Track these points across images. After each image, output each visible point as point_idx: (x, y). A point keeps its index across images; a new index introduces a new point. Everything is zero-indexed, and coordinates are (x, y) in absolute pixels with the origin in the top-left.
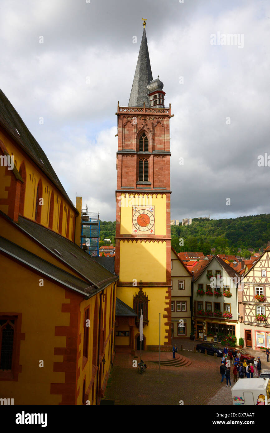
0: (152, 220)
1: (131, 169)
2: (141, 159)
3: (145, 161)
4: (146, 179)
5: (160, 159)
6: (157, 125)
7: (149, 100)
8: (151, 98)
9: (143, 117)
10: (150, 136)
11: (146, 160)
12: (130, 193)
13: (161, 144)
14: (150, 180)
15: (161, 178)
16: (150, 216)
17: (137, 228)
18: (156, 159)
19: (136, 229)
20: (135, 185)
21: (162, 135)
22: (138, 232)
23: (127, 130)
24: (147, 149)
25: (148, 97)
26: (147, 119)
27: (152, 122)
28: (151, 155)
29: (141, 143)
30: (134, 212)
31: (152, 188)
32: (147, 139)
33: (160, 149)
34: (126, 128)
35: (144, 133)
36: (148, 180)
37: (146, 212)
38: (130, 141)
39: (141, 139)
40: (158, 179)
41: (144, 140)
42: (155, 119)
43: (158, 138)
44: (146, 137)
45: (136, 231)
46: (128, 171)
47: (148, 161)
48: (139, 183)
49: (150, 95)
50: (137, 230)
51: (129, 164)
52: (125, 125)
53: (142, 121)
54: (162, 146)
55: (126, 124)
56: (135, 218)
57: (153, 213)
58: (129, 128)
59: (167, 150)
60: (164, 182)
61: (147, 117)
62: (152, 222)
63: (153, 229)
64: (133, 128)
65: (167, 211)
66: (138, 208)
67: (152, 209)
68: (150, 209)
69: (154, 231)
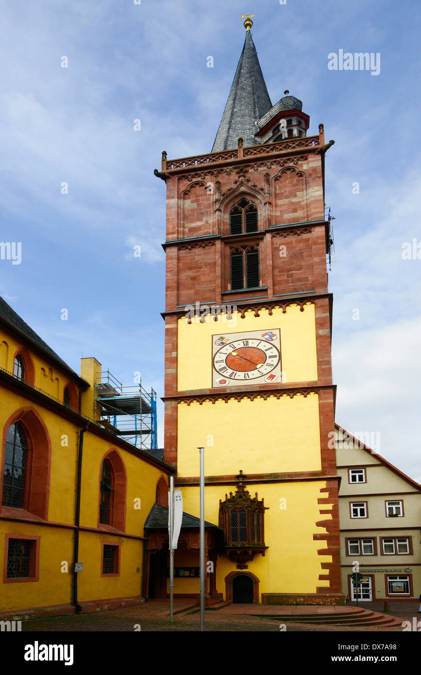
0: (274, 356)
2: (236, 249)
3: (248, 252)
4: (254, 283)
5: (292, 238)
6: (280, 177)
8: (267, 137)
9: (237, 168)
10: (260, 200)
11: (252, 247)
13: (295, 211)
15: (297, 273)
16: (266, 350)
17: (227, 375)
18: (279, 239)
19: (222, 378)
20: (218, 298)
21: (297, 193)
22: (231, 383)
23: (193, 202)
24: (252, 226)
27: (266, 172)
28: (264, 234)
29: (235, 220)
30: (217, 348)
32: (252, 209)
33: (294, 220)
34: (189, 199)
35: (244, 199)
37: (253, 344)
39: (236, 211)
40: (290, 276)
41: (244, 212)
42: (274, 166)
43: (288, 200)
44: (251, 207)
45: (223, 382)
46: (198, 274)
47: (257, 251)
50: (227, 379)
52: (185, 194)
53: (234, 176)
54: (300, 214)
55: (189, 191)
56: (221, 357)
57: (276, 342)
58: (197, 196)
59: (314, 218)
60: (309, 280)
61: (250, 166)
62: (273, 361)
63: (275, 373)
64: (210, 195)
65: (317, 333)
66: (230, 338)
67: (272, 335)
68: (267, 336)
69: (278, 376)
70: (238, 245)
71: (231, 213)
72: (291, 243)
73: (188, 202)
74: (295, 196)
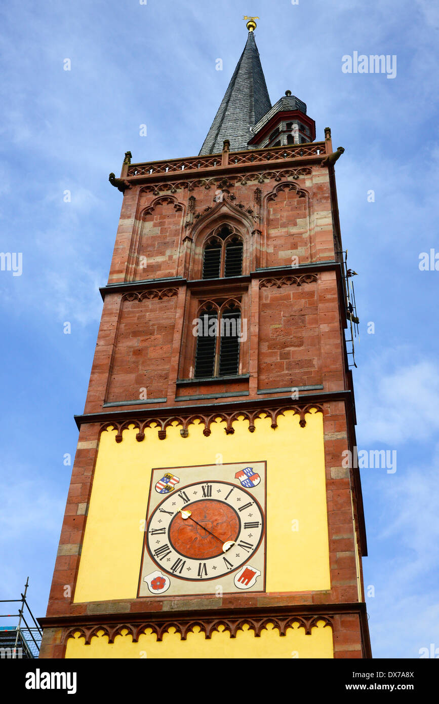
0: (253, 525)
2: (208, 305)
4: (229, 367)
5: (289, 290)
6: (275, 195)
9: (220, 179)
10: (248, 230)
11: (231, 303)
12: (143, 419)
13: (294, 246)
14: (246, 365)
15: (295, 351)
16: (241, 509)
17: (168, 565)
18: (270, 292)
19: (159, 574)
20: (171, 390)
21: (298, 220)
22: (173, 588)
24: (235, 272)
26: (238, 183)
27: (256, 188)
28: (250, 281)
29: (210, 256)
30: (157, 498)
31: (253, 391)
32: (235, 240)
34: (152, 219)
35: (225, 225)
36: (236, 367)
37: (219, 493)
38: (164, 255)
39: (212, 245)
40: (285, 356)
41: (223, 245)
42: (267, 180)
43: (284, 230)
44: (235, 237)
45: (158, 583)
46: (146, 344)
47: (237, 308)
48: (191, 379)
50: (166, 577)
52: (145, 214)
53: (215, 191)
55: (152, 209)
56: (162, 521)
58: (162, 217)
60: (314, 366)
61: (236, 177)
62: (250, 536)
63: (255, 565)
64: (180, 216)
65: (327, 474)
66: (183, 478)
67: (253, 476)
68: (244, 478)
69: (259, 573)
71: (207, 246)
72: (287, 298)
73: (149, 225)
74: (295, 224)
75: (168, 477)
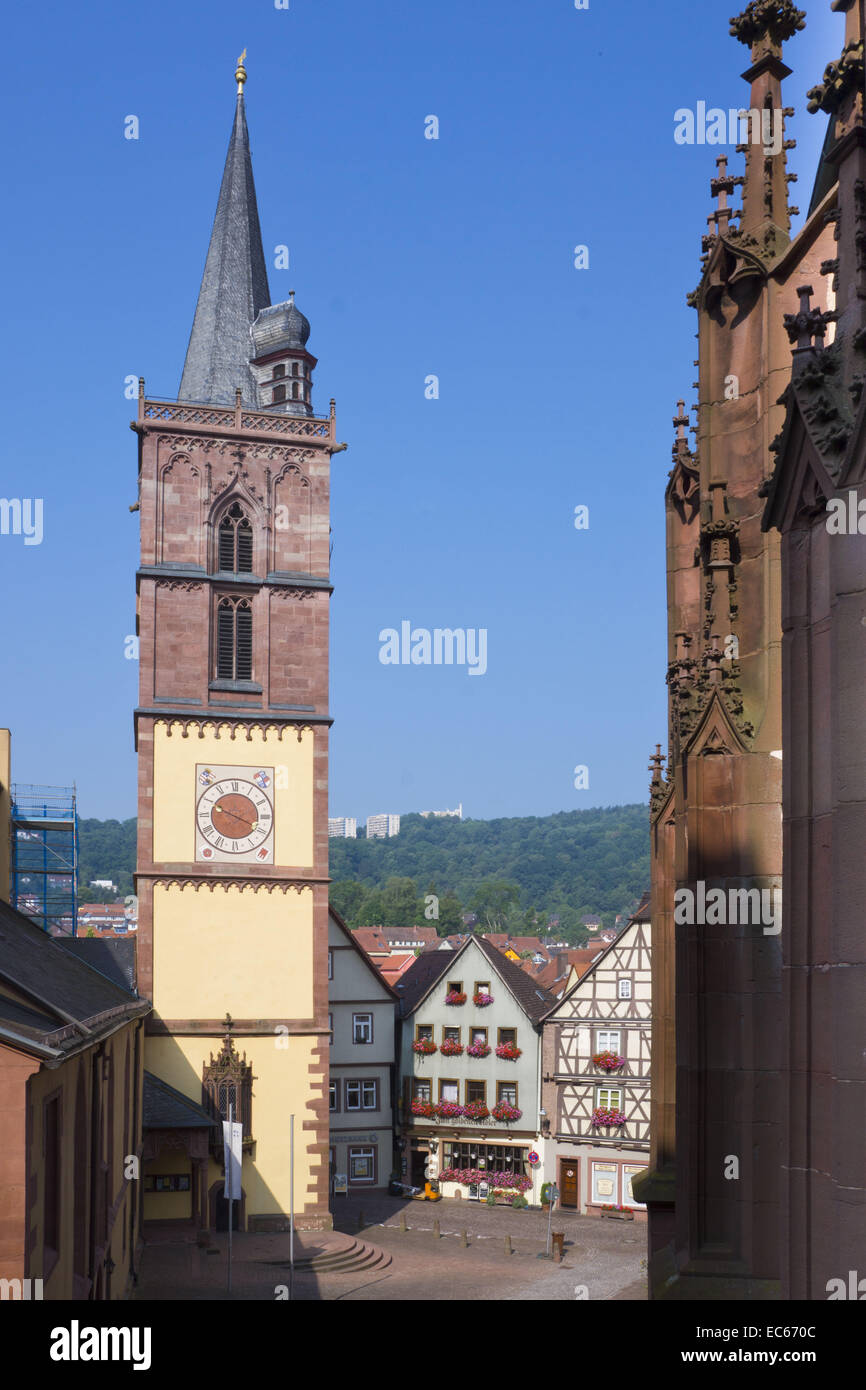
0: (266, 817)
1: (189, 633)
2: (226, 601)
3: (240, 609)
4: (245, 672)
5: (292, 602)
6: (282, 478)
7: (256, 382)
8: (264, 374)
9: (233, 444)
10: (256, 516)
11: (244, 603)
12: (186, 719)
13: (297, 550)
14: (258, 677)
15: (296, 669)
16: (258, 804)
17: (213, 841)
18: (278, 600)
19: (207, 846)
20: (204, 694)
21: (301, 516)
22: (216, 857)
23: (175, 490)
24: (246, 565)
25: (252, 368)
26: (249, 454)
27: (266, 464)
28: (261, 585)
29: (225, 541)
30: (202, 788)
31: (265, 707)
32: (246, 525)
33: (296, 566)
34: (171, 482)
35: (236, 506)
36: (250, 678)
37: (243, 789)
38: (185, 533)
39: (226, 525)
40: (288, 673)
41: (236, 529)
42: (275, 456)
43: (289, 526)
44: (245, 522)
45: (207, 853)
46: (179, 640)
47: (249, 610)
48: (218, 683)
49: (260, 361)
50: (213, 849)
51: (182, 618)
52: (165, 472)
53: (229, 460)
54: (302, 557)
55: (171, 468)
56: (206, 807)
57: (269, 791)
58: (181, 481)
59: (318, 573)
60: (307, 686)
61: (247, 445)
62: (265, 824)
63: (267, 846)
64: (197, 483)
65: (315, 785)
66: (217, 774)
67: (266, 779)
68: (259, 779)
69: (270, 852)
70: (227, 595)
71: (222, 527)
72: (289, 611)
73: (169, 488)
74: (298, 522)
75: (207, 772)
